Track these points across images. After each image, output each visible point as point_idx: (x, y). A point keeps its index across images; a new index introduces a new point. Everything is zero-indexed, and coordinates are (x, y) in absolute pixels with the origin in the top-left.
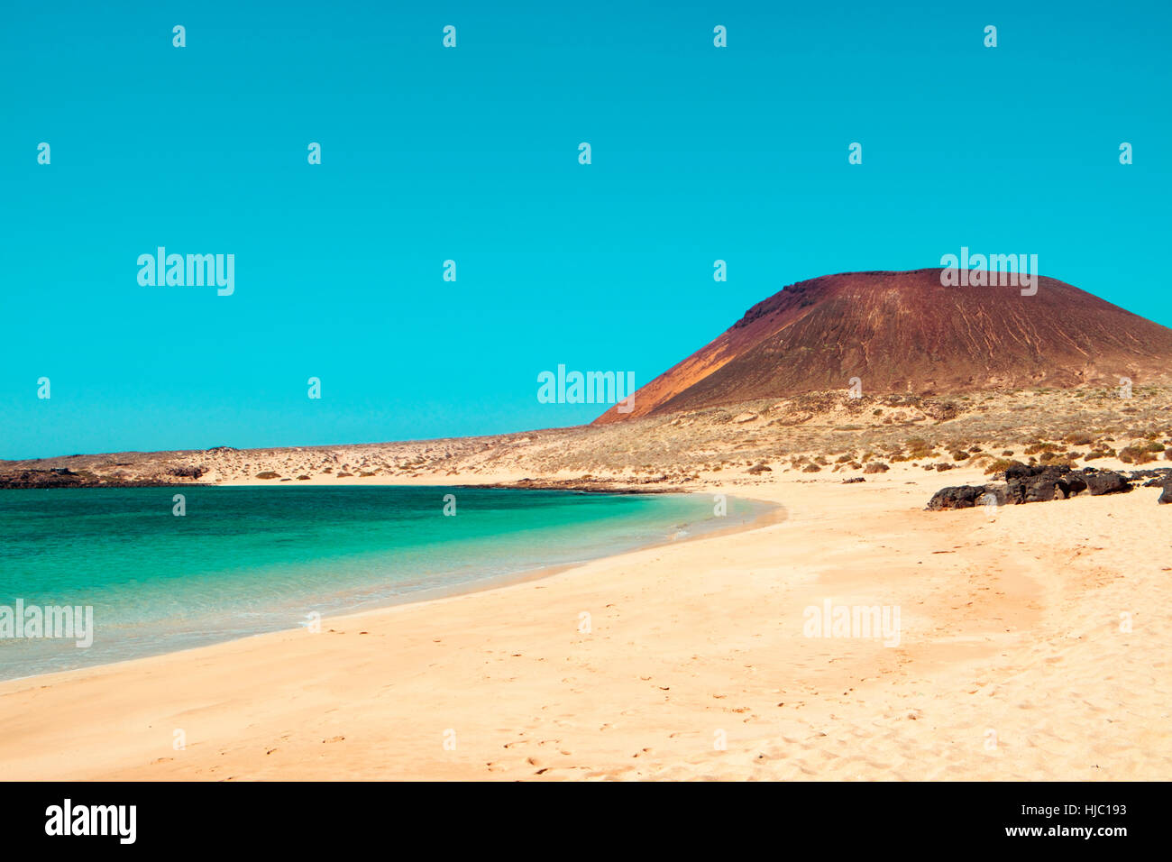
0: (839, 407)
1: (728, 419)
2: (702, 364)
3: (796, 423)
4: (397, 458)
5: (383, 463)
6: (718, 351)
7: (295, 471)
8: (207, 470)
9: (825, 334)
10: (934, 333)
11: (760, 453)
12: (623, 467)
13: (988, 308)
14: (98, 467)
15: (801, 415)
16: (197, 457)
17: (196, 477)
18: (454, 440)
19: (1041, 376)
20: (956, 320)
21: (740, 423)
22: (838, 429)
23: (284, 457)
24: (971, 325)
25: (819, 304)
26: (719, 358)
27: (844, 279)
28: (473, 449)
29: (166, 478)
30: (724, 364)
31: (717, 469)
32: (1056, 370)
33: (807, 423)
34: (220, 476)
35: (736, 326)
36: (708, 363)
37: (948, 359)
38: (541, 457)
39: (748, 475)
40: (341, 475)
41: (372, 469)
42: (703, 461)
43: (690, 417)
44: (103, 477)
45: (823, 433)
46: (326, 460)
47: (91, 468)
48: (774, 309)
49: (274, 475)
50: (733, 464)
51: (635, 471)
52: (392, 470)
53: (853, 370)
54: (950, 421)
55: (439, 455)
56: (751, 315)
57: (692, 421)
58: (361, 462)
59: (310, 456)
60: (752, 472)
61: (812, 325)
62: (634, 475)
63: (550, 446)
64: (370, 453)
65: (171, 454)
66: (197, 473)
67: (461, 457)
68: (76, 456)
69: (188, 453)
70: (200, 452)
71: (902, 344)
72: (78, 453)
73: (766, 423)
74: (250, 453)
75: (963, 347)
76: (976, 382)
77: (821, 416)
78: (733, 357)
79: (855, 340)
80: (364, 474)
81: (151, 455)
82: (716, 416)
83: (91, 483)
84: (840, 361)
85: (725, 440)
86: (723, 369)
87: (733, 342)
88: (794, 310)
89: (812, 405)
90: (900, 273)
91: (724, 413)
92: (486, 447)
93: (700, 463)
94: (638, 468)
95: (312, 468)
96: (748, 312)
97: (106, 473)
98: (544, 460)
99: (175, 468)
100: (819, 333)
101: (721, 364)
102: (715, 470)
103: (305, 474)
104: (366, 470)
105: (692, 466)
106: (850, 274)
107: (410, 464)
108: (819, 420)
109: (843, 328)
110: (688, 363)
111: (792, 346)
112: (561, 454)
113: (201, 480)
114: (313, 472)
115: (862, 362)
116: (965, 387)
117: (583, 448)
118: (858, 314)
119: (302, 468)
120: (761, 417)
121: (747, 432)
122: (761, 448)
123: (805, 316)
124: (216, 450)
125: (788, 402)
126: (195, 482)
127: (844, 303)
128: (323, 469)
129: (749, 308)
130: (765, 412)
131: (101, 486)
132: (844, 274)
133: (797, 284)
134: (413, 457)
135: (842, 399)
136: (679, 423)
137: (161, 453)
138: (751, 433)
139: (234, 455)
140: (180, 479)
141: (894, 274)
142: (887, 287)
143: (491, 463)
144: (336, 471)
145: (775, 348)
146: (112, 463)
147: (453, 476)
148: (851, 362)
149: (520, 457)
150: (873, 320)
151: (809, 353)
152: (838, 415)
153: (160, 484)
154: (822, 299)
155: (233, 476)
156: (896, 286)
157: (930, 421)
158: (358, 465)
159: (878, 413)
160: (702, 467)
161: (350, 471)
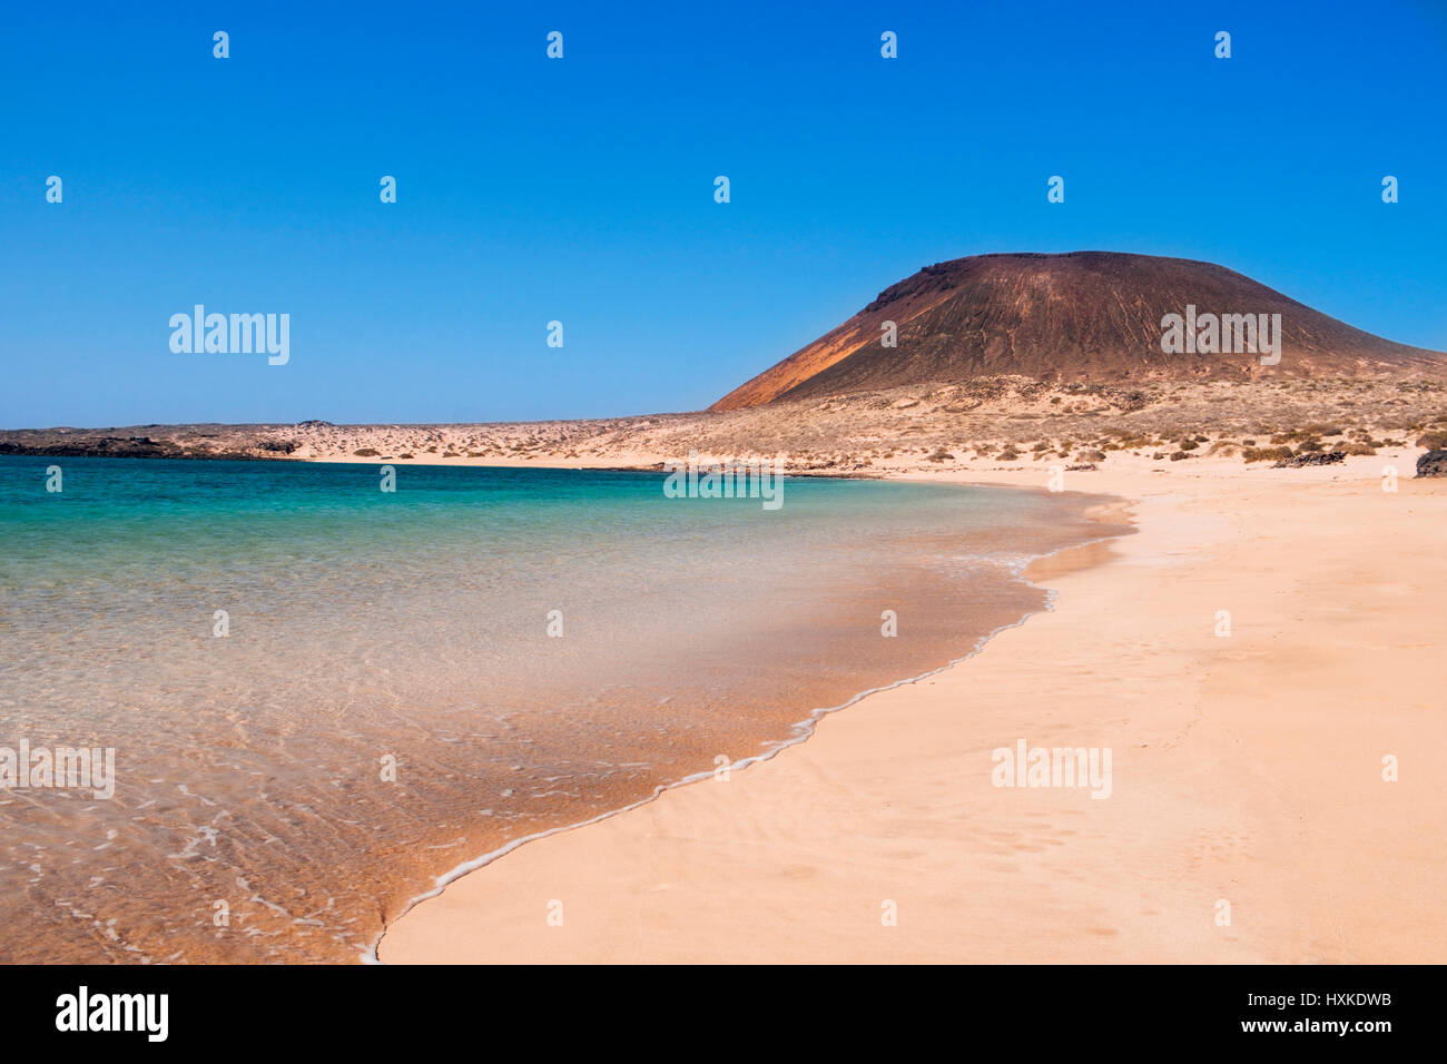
0: (1012, 394)
1: (886, 404)
2: (830, 349)
3: (963, 410)
4: (507, 439)
5: (492, 444)
6: (847, 337)
7: (396, 449)
8: (301, 445)
9: (967, 320)
10: (1087, 321)
11: (933, 441)
12: (776, 452)
13: (1148, 297)
14: (180, 438)
15: (969, 401)
16: (289, 431)
17: (288, 451)
18: (568, 422)
19: (1204, 371)
20: (1112, 309)
21: (900, 408)
22: (1013, 417)
23: (383, 434)
24: (1129, 315)
25: (961, 288)
26: (849, 343)
27: (989, 259)
28: (590, 432)
29: (256, 452)
30: (855, 349)
31: (889, 456)
32: (1221, 366)
33: (975, 411)
34: (315, 452)
35: (868, 309)
36: (836, 348)
37: (1102, 350)
38: (673, 441)
39: (928, 463)
40: (447, 455)
41: (481, 449)
42: (867, 447)
43: (841, 402)
44: (187, 449)
45: (997, 421)
46: (430, 439)
47: (173, 438)
48: (911, 292)
49: (374, 452)
50: (906, 451)
51: (790, 456)
52: (503, 450)
53: (998, 360)
54: (1138, 412)
55: (553, 437)
56: (884, 298)
57: (844, 406)
58: (468, 441)
59: (412, 434)
60: (932, 459)
61: (953, 311)
62: (790, 460)
63: (680, 429)
64: (478, 433)
65: (260, 427)
66: (289, 448)
67: (579, 440)
68: (153, 426)
69: (275, 427)
70: (292, 426)
71: (1052, 333)
72: (155, 423)
73: (929, 410)
74: (345, 428)
75: (1119, 338)
76: (1133, 375)
77: (991, 403)
78: (864, 343)
79: (1001, 327)
80: (472, 455)
81: (236, 428)
82: (872, 400)
83: (175, 454)
84: (982, 351)
85: (887, 425)
86: (854, 356)
87: (865, 327)
88: (933, 294)
89: (980, 391)
90: (1052, 256)
91: (880, 398)
92: (603, 431)
93: (866, 449)
94: (793, 453)
95: (415, 446)
96: (881, 295)
97: (190, 444)
98: (676, 445)
99: (265, 441)
100: (961, 319)
101: (851, 350)
102: (886, 457)
103: (407, 452)
104: (474, 450)
105: (858, 452)
106: (996, 255)
107: (522, 445)
108: (989, 407)
109: (987, 314)
110: (815, 349)
111: (931, 332)
112: (695, 438)
113: (294, 455)
114: (416, 450)
115: (1007, 352)
116: (1121, 381)
117: (720, 432)
118: (1005, 299)
119: (403, 446)
120: (922, 402)
121: (910, 418)
122: (932, 435)
123: (946, 300)
124: (309, 424)
125: (953, 387)
126: (287, 457)
127: (989, 287)
128: (427, 447)
129: (882, 291)
130: (927, 397)
131: (187, 457)
132: (990, 256)
133: (937, 265)
134: (525, 438)
135: (1015, 385)
136: (828, 407)
137: (245, 425)
138: (914, 419)
139: (329, 430)
140: (271, 453)
141: (1045, 257)
142: (1037, 271)
143: (615, 446)
144: (441, 450)
145: (912, 334)
146: (194, 434)
147: (572, 458)
148: (996, 351)
149: (648, 441)
150: (1021, 306)
151: (948, 342)
152: (1011, 402)
153: (249, 458)
154: (966, 282)
155: (329, 452)
156: (1046, 270)
157: (1115, 411)
158: (464, 445)
159: (1056, 401)
160: (868, 453)
161: (457, 451)
